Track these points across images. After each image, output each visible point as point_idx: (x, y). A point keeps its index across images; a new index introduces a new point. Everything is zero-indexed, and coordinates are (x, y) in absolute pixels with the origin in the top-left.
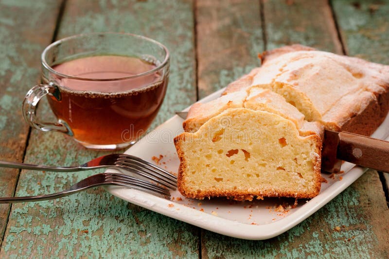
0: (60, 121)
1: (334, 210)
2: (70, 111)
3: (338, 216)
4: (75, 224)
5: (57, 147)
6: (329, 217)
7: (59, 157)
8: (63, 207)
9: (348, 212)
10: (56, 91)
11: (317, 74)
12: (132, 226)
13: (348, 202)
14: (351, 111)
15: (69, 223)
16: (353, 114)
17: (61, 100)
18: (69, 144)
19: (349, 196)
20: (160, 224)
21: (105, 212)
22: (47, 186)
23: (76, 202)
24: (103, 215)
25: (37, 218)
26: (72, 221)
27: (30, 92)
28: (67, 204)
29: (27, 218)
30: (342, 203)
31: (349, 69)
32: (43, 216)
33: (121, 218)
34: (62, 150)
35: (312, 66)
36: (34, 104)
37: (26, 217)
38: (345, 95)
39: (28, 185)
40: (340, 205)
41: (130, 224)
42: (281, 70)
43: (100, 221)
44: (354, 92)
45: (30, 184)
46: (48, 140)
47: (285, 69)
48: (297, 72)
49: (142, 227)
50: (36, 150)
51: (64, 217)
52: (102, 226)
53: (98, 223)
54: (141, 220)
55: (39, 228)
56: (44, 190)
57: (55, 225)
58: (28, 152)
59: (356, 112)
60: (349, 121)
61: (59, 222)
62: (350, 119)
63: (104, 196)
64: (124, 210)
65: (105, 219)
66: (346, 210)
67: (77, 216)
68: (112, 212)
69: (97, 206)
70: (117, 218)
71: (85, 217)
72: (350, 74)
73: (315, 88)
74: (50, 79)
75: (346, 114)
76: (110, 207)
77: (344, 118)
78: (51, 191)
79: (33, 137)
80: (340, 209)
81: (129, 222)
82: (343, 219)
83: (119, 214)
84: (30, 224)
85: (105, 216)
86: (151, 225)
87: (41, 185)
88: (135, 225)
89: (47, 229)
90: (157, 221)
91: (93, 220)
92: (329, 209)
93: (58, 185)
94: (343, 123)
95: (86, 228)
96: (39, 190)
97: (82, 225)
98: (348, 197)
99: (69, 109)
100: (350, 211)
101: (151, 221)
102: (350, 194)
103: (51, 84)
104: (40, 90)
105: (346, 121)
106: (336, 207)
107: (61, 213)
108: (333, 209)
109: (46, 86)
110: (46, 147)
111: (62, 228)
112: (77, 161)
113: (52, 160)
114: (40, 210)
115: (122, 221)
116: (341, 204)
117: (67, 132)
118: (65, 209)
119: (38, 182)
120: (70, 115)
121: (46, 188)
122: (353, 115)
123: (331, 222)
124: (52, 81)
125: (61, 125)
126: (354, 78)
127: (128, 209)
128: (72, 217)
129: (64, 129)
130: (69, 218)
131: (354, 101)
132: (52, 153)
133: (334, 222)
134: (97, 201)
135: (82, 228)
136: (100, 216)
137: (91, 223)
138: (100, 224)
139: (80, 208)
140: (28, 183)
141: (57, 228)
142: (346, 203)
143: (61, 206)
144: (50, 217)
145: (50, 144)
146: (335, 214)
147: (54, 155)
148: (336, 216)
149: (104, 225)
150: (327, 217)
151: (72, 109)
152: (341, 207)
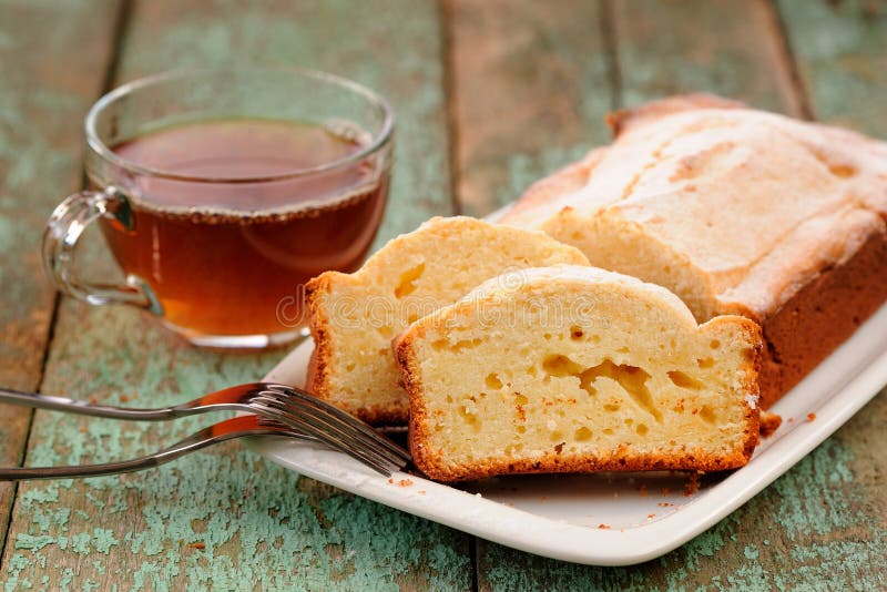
0: (132, 280)
1: (793, 494)
2: (156, 256)
3: (803, 507)
4: (172, 528)
5: (124, 343)
6: (782, 510)
7: (128, 367)
8: (142, 486)
9: (828, 498)
10: (121, 207)
11: (743, 166)
12: (311, 531)
13: (828, 474)
14: (822, 256)
15: (158, 526)
16: (824, 262)
17: (134, 229)
18: (152, 335)
19: (829, 459)
20: (376, 528)
21: (245, 498)
22: (102, 436)
23: (174, 474)
24: (240, 506)
25: (80, 512)
26: (165, 521)
27: (60, 211)
28: (151, 479)
29: (58, 514)
30: (813, 476)
31: (821, 155)
32: (96, 508)
33: (282, 514)
34: (136, 349)
35: (731, 146)
36: (71, 239)
37: (56, 511)
38: (809, 218)
39: (57, 435)
40: (807, 480)
41: (305, 527)
42: (657, 155)
43: (233, 522)
44: (831, 210)
45: (60, 430)
46: (101, 324)
47: (666, 152)
48: (693, 158)
49: (335, 536)
50: (73, 349)
51: (147, 510)
52: (237, 532)
53: (228, 524)
54: (330, 518)
55: (86, 537)
56: (96, 444)
57: (125, 532)
58: (55, 353)
59: (833, 259)
60: (814, 281)
61: (135, 523)
62: (817, 275)
63: (240, 461)
64: (290, 494)
65: (245, 517)
66: (821, 492)
67: (175, 510)
68: (260, 498)
69: (226, 485)
70: (273, 512)
71: (196, 510)
72: (823, 169)
73: (736, 201)
74: (108, 179)
75: (808, 264)
76: (256, 488)
77: (804, 273)
78: (113, 448)
79: (66, 318)
80: (807, 491)
81: (302, 524)
82: (816, 514)
83: (278, 503)
84: (65, 529)
85: (244, 509)
86: (355, 531)
87: (89, 434)
88: (317, 529)
89: (105, 538)
90: (370, 520)
91: (215, 519)
92: (782, 490)
93: (128, 434)
94: (800, 286)
95: (199, 537)
96: (84, 445)
97: (190, 531)
98: (827, 463)
99: (153, 251)
100: (832, 496)
101: (355, 520)
102: (832, 453)
103: (111, 190)
104: (85, 205)
105: (809, 281)
106: (799, 487)
107: (137, 500)
108: (790, 492)
109: (99, 197)
110: (98, 344)
111: (141, 537)
112: (172, 374)
113: (112, 373)
114: (88, 495)
115: (286, 520)
116: (810, 480)
117: (147, 307)
118: (149, 492)
119: (80, 428)
120: (157, 266)
121: (100, 442)
122: (826, 267)
123: (787, 522)
124: (111, 184)
125: (133, 291)
126: (833, 178)
127: (300, 491)
128: (164, 511)
129: (141, 298)
130: (158, 513)
131: (830, 232)
132: (111, 356)
133: (793, 521)
134: (225, 471)
135: (189, 536)
136: (231, 508)
137: (211, 525)
138: (233, 529)
139: (184, 491)
140: (57, 428)
141: (128, 536)
142: (823, 477)
143: (137, 485)
144: (113, 510)
145: (107, 333)
146: (796, 503)
147: (117, 360)
148: (798, 508)
149: (243, 530)
150: (776, 511)
151: (161, 251)
152: (809, 485)
